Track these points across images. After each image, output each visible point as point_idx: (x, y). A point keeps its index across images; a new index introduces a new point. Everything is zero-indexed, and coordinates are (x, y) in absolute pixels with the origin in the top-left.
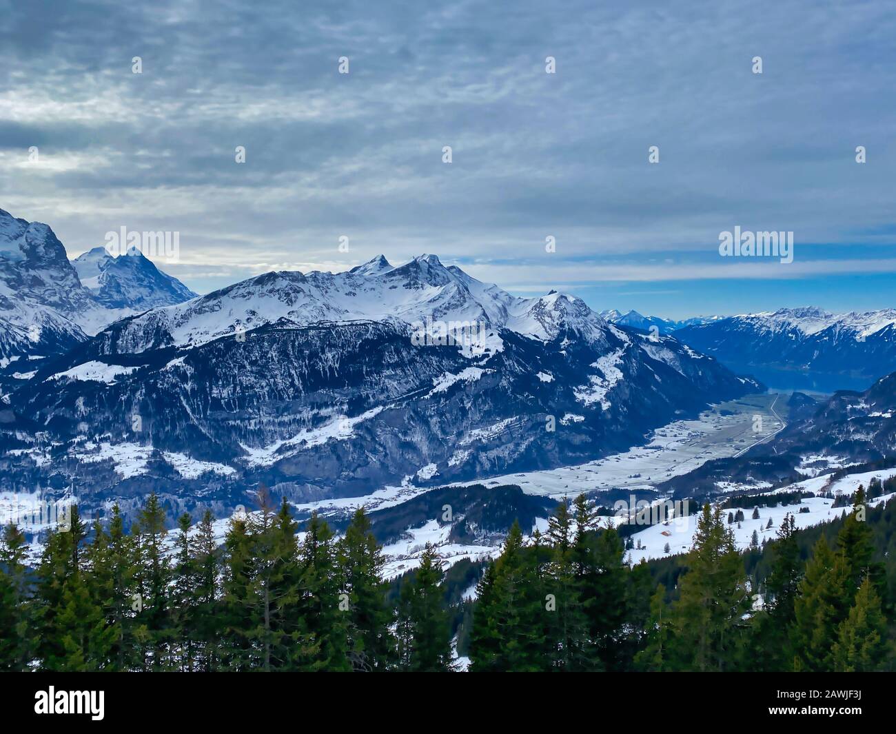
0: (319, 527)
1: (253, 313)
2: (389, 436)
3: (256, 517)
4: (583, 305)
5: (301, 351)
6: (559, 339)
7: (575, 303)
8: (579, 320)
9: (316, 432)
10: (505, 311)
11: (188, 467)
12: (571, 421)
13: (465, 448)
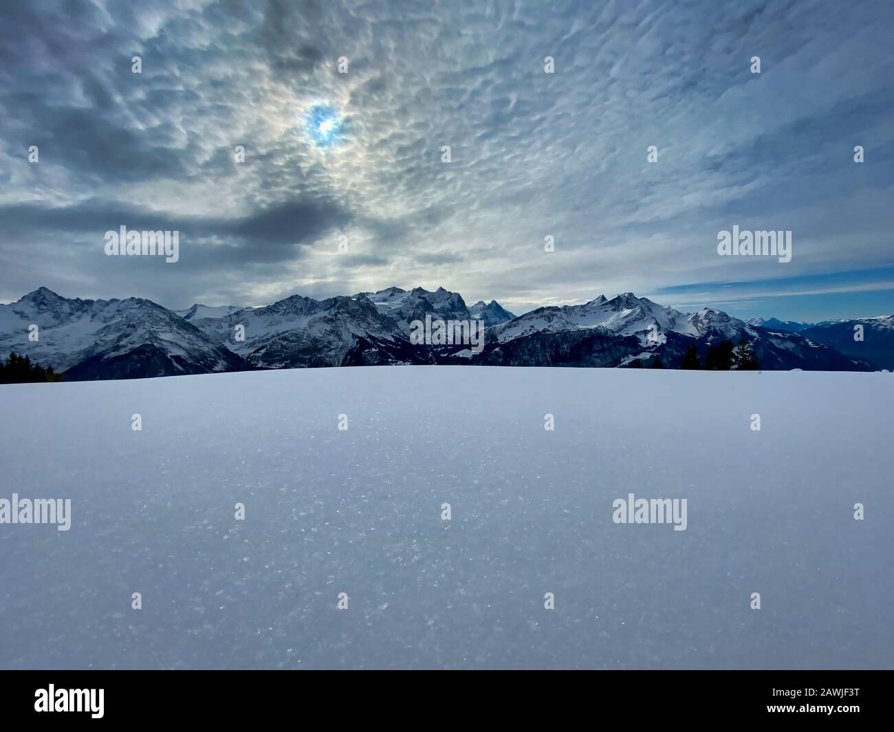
1: (532, 327)
4: (726, 315)
6: (707, 336)
7: (719, 314)
8: (722, 324)
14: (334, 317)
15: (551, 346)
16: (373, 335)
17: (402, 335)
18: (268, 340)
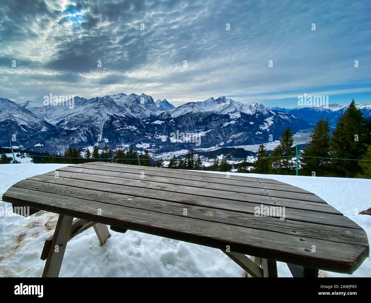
1: (186, 110)
2: (213, 136)
4: (262, 105)
5: (195, 118)
6: (256, 114)
7: (260, 105)
8: (261, 109)
10: (241, 108)
12: (258, 133)
13: (231, 139)
14: (98, 107)
15: (195, 119)
16: (116, 114)
17: (128, 114)
18: (65, 117)
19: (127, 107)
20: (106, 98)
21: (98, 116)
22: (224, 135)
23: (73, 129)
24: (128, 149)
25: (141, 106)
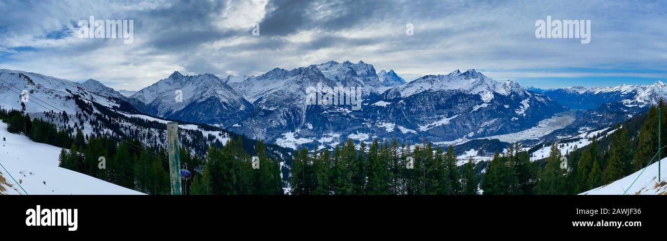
0: (440, 150)
1: (422, 87)
2: (460, 124)
3: (421, 145)
4: (518, 84)
5: (435, 98)
6: (511, 95)
7: (515, 84)
9: (439, 122)
10: (494, 86)
11: (404, 130)
12: (514, 119)
13: (482, 128)
14: (301, 80)
15: (434, 100)
18: (263, 94)
19: (339, 81)
20: (312, 69)
21: (300, 93)
22: (474, 122)
23: (271, 109)
24: (338, 140)
25: (358, 79)
